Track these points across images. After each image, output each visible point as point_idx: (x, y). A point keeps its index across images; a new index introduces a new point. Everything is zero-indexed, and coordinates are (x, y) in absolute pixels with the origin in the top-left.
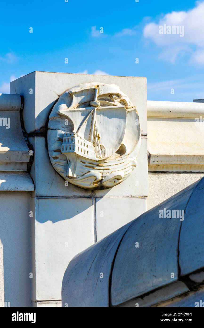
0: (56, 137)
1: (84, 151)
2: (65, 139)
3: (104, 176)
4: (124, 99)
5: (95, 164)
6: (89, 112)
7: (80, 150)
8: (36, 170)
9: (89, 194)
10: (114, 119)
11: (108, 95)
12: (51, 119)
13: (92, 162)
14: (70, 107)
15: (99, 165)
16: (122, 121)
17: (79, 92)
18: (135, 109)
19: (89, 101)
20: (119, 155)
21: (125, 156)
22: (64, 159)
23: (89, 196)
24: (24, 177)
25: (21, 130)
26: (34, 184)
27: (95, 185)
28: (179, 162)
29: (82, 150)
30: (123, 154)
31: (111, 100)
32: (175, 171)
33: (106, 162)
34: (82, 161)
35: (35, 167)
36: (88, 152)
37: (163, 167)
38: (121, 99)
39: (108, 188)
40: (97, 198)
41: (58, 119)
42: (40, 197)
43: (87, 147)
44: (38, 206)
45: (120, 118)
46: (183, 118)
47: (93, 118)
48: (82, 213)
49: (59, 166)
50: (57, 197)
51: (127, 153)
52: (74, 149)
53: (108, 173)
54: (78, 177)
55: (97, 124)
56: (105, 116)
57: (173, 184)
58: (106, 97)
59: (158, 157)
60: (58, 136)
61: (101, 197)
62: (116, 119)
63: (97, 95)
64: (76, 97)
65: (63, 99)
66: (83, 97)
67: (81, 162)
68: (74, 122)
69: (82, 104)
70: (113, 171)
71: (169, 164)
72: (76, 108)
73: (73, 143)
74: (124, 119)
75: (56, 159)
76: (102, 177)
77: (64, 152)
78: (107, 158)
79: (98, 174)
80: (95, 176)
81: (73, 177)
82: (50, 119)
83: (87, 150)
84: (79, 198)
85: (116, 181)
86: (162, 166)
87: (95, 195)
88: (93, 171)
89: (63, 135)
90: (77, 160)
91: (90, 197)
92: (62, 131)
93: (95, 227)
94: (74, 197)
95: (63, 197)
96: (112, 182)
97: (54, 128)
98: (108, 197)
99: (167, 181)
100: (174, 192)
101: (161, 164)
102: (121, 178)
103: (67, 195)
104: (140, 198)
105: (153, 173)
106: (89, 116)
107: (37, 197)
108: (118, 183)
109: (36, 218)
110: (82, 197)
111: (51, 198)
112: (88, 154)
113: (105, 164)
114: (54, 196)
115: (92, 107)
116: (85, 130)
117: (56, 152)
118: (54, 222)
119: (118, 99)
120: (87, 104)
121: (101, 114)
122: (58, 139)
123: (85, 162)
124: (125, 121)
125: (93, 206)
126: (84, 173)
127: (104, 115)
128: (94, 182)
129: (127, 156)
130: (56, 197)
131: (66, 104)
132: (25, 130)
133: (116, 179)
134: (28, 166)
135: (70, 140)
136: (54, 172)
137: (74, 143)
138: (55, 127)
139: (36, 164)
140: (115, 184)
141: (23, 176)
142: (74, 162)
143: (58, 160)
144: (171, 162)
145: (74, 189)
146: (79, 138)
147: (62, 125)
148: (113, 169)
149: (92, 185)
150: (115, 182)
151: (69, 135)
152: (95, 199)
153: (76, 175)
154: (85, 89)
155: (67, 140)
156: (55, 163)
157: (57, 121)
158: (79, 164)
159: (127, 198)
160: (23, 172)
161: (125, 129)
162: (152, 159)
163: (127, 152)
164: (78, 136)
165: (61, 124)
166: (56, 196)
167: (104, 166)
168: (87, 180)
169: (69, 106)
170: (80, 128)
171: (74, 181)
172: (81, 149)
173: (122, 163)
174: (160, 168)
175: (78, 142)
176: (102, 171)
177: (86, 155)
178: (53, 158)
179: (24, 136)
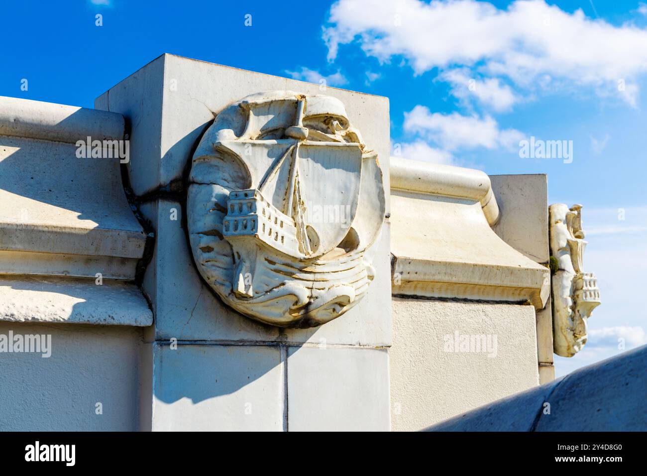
0: (209, 201)
1: (276, 234)
2: (231, 205)
3: (314, 295)
4: (352, 133)
5: (296, 267)
6: (285, 150)
7: (267, 231)
8: (158, 276)
9: (274, 337)
10: (336, 170)
11: (323, 120)
12: (197, 162)
13: (289, 261)
14: (242, 136)
15: (305, 269)
16: (352, 176)
17: (262, 104)
18: (375, 154)
19: (283, 127)
20: (343, 251)
21: (358, 253)
22: (225, 252)
23: (272, 342)
24: (129, 294)
25: (123, 190)
26: (152, 311)
27: (293, 315)
28: (448, 277)
29: (270, 232)
30: (353, 250)
31: (329, 130)
32: (436, 295)
33: (320, 265)
34: (269, 259)
35: (155, 270)
36: (283, 237)
37: (416, 287)
38: (346, 131)
39: (318, 324)
40: (290, 346)
41: (214, 161)
42: (165, 340)
43: (282, 226)
44: (161, 362)
45: (347, 169)
46: (439, 195)
47: (292, 165)
48: (258, 380)
49: (214, 268)
50: (204, 342)
51: (361, 247)
52: (255, 227)
53: (323, 289)
54: (257, 295)
55: (300, 178)
56: (317, 162)
57: (435, 323)
58: (317, 123)
59: (410, 263)
60: (214, 200)
61: (299, 346)
62: (340, 170)
63: (302, 116)
64: (255, 115)
65: (225, 118)
66: (271, 117)
67: (266, 259)
68: (251, 170)
69: (267, 133)
70: (334, 285)
71: (429, 280)
72: (256, 139)
73: (253, 213)
74: (356, 173)
75: (208, 252)
76: (310, 297)
77: (228, 234)
78: (323, 254)
79: (300, 288)
80: (296, 294)
81: (247, 294)
82: (195, 161)
83: (281, 232)
84: (252, 345)
85: (338, 307)
86: (414, 285)
87: (285, 340)
88: (290, 284)
89: (225, 198)
90: (258, 255)
91: (275, 345)
92: (223, 188)
93: (286, 413)
94: (242, 343)
95: (218, 343)
96: (328, 311)
97: (206, 181)
98: (312, 345)
99: (423, 315)
100: (436, 339)
101: (415, 280)
102: (349, 302)
103: (227, 338)
104: (377, 348)
105: (396, 298)
106: (284, 158)
107: (158, 342)
108: (340, 313)
109: (154, 391)
110: (258, 344)
111: (191, 344)
112: (283, 242)
113: (318, 269)
114: (197, 341)
115: (291, 140)
116: (275, 191)
117: (207, 235)
118: (195, 401)
119: (341, 129)
120: (279, 133)
121: (308, 157)
122: (214, 206)
123: (274, 261)
124: (359, 176)
125: (282, 364)
126: (270, 288)
127: (316, 160)
128: (292, 309)
129: (361, 254)
130: (200, 342)
131: (234, 129)
132: (131, 190)
133: (336, 303)
134: (137, 268)
135: (245, 208)
136: (198, 285)
137: (255, 213)
138: (207, 179)
139: (159, 263)
140: (335, 314)
141: (124, 292)
142: (250, 260)
143: (212, 254)
144: (434, 275)
145: (242, 324)
146: (264, 204)
147: (224, 174)
148: (334, 280)
149: (287, 314)
150: (334, 310)
151: (243, 196)
152: (285, 348)
153: (253, 290)
154: (277, 99)
155: (236, 208)
156: (206, 262)
157: (212, 166)
158: (261, 265)
159: (352, 348)
160: (126, 282)
161: (358, 194)
162: (399, 266)
163: (360, 244)
164: (262, 199)
165: (221, 172)
166: (202, 341)
167: (315, 273)
168: (277, 303)
169: (240, 132)
170: (264, 184)
171: (248, 305)
172: (269, 230)
173: (351, 269)
174: (410, 287)
175: (264, 212)
176: (310, 284)
177: (277, 245)
178: (201, 248)
179: (129, 203)
